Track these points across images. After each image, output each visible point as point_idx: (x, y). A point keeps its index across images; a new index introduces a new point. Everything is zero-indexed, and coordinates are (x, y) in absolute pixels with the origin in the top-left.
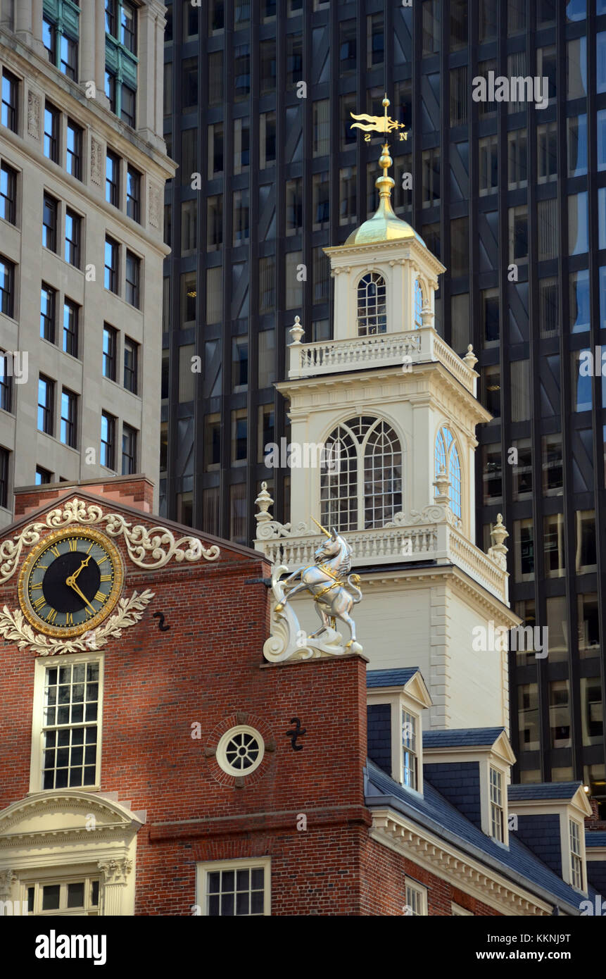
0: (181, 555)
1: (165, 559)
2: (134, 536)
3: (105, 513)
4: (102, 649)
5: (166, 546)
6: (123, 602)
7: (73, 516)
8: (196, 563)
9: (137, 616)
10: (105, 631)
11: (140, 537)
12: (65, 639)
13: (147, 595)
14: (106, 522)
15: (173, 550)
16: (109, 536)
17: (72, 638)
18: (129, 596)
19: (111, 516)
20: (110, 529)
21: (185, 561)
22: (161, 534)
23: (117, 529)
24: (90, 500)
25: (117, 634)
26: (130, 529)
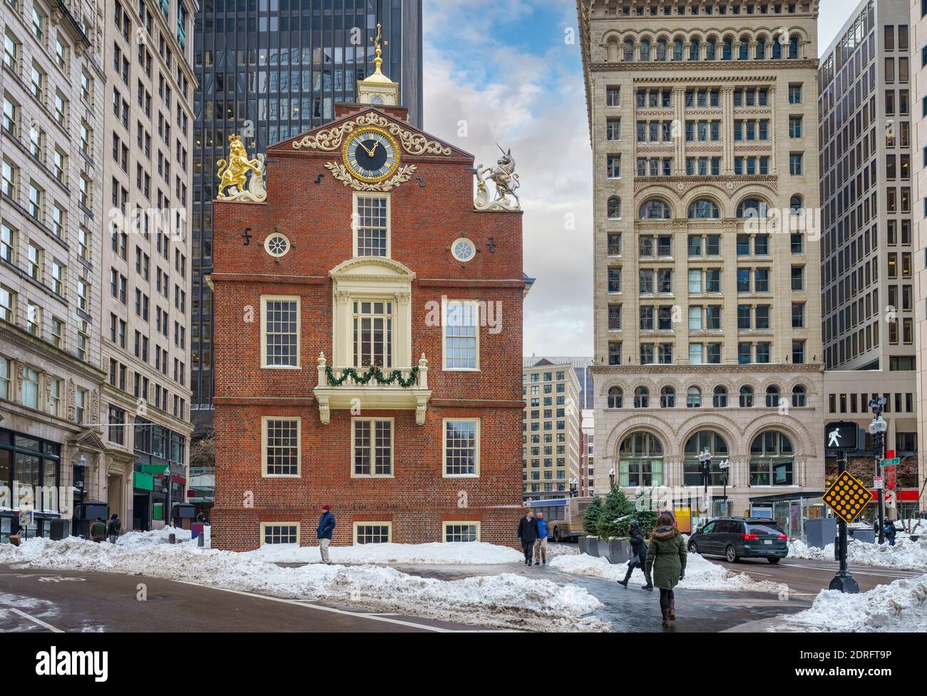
0: (431, 150)
1: (422, 151)
2: (405, 136)
3: (389, 122)
4: (389, 191)
5: (422, 144)
6: (401, 169)
7: (372, 121)
8: (438, 155)
9: (408, 177)
10: (391, 183)
11: (408, 138)
12: (369, 184)
13: (413, 167)
14: (389, 127)
15: (426, 146)
16: (391, 134)
17: (373, 184)
18: (403, 167)
19: (392, 125)
20: (392, 131)
21: (433, 154)
22: (419, 138)
23: (395, 132)
24: (380, 114)
25: (398, 185)
26: (403, 133)
